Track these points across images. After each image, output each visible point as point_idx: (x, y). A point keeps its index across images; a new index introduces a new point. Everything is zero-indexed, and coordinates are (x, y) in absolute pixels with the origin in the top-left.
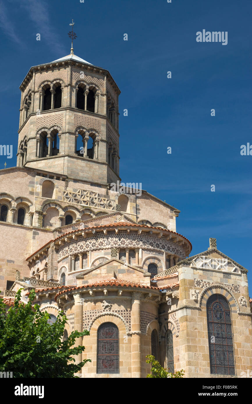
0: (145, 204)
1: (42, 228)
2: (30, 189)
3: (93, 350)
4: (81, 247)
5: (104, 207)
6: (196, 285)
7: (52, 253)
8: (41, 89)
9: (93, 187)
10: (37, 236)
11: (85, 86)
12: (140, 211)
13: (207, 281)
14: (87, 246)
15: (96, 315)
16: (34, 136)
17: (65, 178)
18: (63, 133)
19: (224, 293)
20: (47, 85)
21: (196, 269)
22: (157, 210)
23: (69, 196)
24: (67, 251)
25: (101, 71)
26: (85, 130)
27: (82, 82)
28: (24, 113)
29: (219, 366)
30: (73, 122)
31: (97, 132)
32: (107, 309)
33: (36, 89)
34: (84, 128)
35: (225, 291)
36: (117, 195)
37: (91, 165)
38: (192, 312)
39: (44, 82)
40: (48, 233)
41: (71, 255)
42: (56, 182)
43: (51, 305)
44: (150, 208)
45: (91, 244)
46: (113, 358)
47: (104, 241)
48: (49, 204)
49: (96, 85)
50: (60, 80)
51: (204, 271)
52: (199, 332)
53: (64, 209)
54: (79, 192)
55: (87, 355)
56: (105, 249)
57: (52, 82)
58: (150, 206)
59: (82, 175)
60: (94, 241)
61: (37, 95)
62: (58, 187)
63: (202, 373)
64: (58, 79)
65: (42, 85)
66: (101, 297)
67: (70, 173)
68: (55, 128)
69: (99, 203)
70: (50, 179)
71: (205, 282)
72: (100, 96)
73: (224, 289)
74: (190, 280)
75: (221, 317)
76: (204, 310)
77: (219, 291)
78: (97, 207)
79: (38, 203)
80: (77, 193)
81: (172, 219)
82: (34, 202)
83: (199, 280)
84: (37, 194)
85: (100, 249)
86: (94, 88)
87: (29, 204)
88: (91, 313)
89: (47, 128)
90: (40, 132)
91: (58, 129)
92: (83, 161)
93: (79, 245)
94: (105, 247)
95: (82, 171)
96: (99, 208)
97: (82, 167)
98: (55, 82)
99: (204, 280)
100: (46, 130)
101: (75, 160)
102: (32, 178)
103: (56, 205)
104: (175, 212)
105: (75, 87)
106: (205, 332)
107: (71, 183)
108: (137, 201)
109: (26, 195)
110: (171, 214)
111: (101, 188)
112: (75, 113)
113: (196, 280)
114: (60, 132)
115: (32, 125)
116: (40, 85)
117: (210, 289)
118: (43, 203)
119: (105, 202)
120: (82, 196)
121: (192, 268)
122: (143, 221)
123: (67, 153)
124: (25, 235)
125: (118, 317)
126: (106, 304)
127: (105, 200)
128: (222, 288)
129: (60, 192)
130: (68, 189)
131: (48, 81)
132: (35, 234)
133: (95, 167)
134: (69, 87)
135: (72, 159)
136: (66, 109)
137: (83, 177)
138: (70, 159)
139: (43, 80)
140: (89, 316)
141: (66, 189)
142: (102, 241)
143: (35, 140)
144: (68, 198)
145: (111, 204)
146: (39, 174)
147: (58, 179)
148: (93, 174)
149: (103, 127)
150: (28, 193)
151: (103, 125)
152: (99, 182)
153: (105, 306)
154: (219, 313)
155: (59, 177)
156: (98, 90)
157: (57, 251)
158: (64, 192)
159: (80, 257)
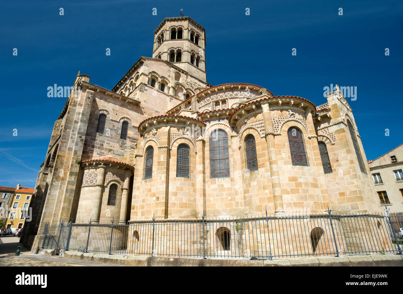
1: (175, 97)
2: (168, 74)
3: (286, 147)
4: (222, 96)
7: (195, 102)
8: (170, 29)
9: (200, 82)
10: (172, 101)
11: (195, 33)
14: (226, 96)
15: (284, 120)
16: (166, 51)
17: (187, 74)
18: (184, 51)
20: (174, 28)
21: (339, 100)
23: (188, 83)
24: (209, 100)
25: (202, 28)
27: (193, 30)
28: (157, 44)
30: (190, 47)
31: (200, 56)
32: (292, 116)
33: (168, 29)
34: (194, 52)
37: (198, 71)
38: (345, 127)
39: (172, 26)
40: (178, 100)
41: (213, 102)
42: (182, 74)
43: (220, 122)
45: (229, 95)
46: (302, 154)
47: (238, 93)
48: (178, 84)
49: (199, 34)
50: (182, 26)
53: (186, 90)
54: (193, 83)
55: (281, 151)
56: (240, 98)
57: (177, 27)
59: (194, 75)
60: (231, 93)
61: (168, 32)
62: (182, 77)
63: (359, 170)
64: (180, 26)
65: (171, 28)
66: (286, 107)
67: (188, 71)
68: (179, 48)
70: (179, 72)
72: (201, 40)
76: (348, 127)
79: (173, 82)
80: (192, 83)
82: (171, 81)
84: (172, 77)
85: (236, 98)
87: (168, 82)
88: (279, 118)
89: (174, 48)
90: (170, 50)
91: (181, 49)
92: (194, 67)
93: (219, 96)
94: (239, 97)
95: (195, 73)
97: (195, 70)
98: (179, 27)
100: (174, 49)
101: (190, 65)
102: (170, 68)
103: (182, 86)
105: (190, 31)
107: (189, 77)
109: (166, 76)
111: (203, 84)
112: (190, 43)
114: (182, 51)
115: (165, 46)
116: (170, 28)
118: (176, 83)
120: (195, 85)
121: (337, 98)
123: (186, 61)
124: (165, 98)
125: (300, 123)
126: (291, 113)
129: (184, 80)
130: (188, 79)
131: (174, 26)
132: (171, 99)
133: (200, 72)
134: (187, 30)
136: (186, 40)
138: (188, 64)
139: (172, 25)
140: (278, 121)
141: (187, 79)
142: (237, 93)
143: (167, 54)
144: (188, 84)
146: (173, 67)
149: (203, 54)
150: (167, 76)
152: (202, 80)
153: (291, 114)
155: (183, 72)
156: (200, 36)
157: (199, 101)
158: (186, 81)
159: (221, 103)
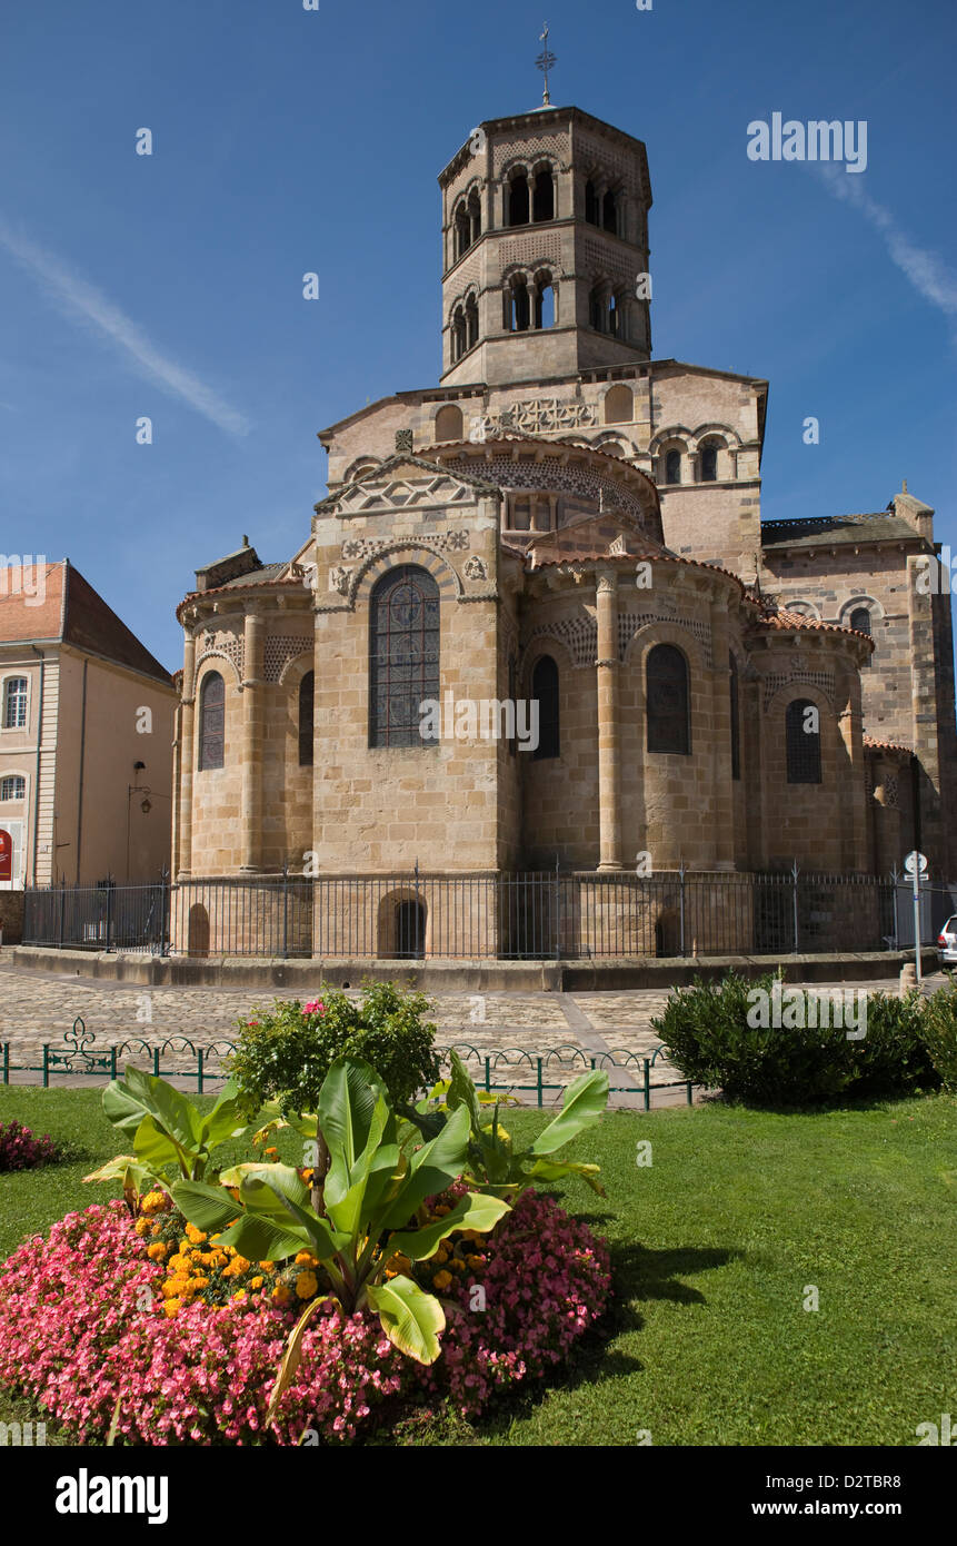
0: (673, 392)
5: (572, 426)
6: (346, 555)
8: (453, 217)
9: (544, 390)
11: (525, 167)
12: (662, 411)
13: (375, 539)
16: (447, 322)
17: (481, 390)
18: (480, 295)
19: (420, 558)
20: (463, 202)
21: (350, 517)
22: (705, 396)
25: (557, 115)
26: (523, 270)
27: (516, 163)
29: (398, 729)
30: (497, 261)
31: (551, 263)
32: (209, 645)
33: (448, 221)
35: (424, 553)
36: (603, 391)
37: (539, 343)
38: (330, 619)
42: (463, 404)
44: (687, 395)
49: (550, 155)
50: (475, 179)
51: (370, 518)
52: (345, 661)
54: (513, 410)
57: (466, 192)
58: (688, 391)
59: (519, 372)
61: (450, 235)
62: (469, 414)
63: (347, 749)
64: (472, 181)
67: (492, 375)
68: (471, 290)
69: (559, 420)
70: (451, 402)
71: (371, 543)
72: (560, 175)
73: (422, 548)
74: (331, 548)
75: (411, 617)
76: (363, 608)
77: (408, 557)
78: (555, 431)
80: (508, 413)
81: (746, 407)
83: (354, 542)
86: (547, 162)
89: (461, 297)
91: (475, 289)
92: (520, 341)
95: (520, 362)
96: (561, 430)
97: (520, 353)
98: (469, 190)
99: (367, 540)
100: (460, 301)
101: (502, 343)
102: (415, 410)
104: (754, 386)
105: (500, 181)
106: (360, 658)
107: (495, 396)
108: (654, 389)
110: (743, 395)
111: (563, 387)
112: (502, 240)
113: (348, 544)
114: (477, 294)
117: (384, 555)
119: (574, 414)
120: (520, 416)
121: (337, 517)
122: (668, 431)
123: (486, 335)
125: (223, 657)
126: (207, 635)
127: (572, 410)
128: (416, 547)
131: (461, 194)
133: (547, 344)
134: (487, 186)
135: (496, 344)
136: (483, 239)
137: (522, 375)
138: (490, 345)
143: (448, 332)
145: (588, 414)
146: (427, 400)
147: (467, 395)
148: (545, 359)
149: (566, 247)
151: (566, 242)
152: (560, 373)
153: (206, 640)
154: (409, 607)
155: (468, 391)
156: (555, 163)
